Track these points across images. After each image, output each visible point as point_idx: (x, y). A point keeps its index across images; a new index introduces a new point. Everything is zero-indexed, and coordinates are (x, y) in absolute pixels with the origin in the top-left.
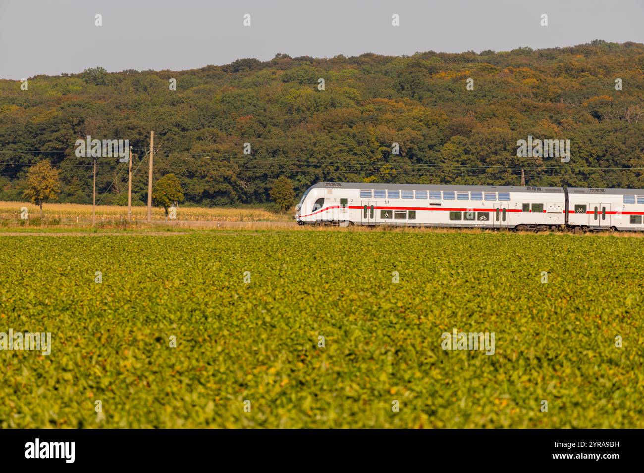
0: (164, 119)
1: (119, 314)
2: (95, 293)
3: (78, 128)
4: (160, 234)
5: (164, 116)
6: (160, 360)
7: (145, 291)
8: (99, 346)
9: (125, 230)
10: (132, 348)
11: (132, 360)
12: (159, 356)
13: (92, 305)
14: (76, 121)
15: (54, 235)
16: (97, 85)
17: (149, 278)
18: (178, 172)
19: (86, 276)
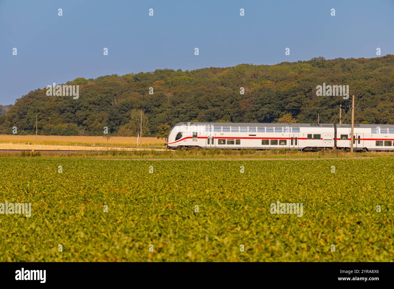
0: (360, 88)
1: (334, 208)
2: (319, 195)
3: (308, 94)
4: (359, 158)
5: (360, 86)
6: (360, 235)
7: (350, 193)
8: (322, 227)
9: (337, 156)
10: (343, 228)
11: (342, 235)
12: (359, 233)
13: (318, 202)
14: (307, 90)
15: (294, 160)
16: (320, 67)
17: (352, 185)
18: (370, 120)
19: (314, 184)
